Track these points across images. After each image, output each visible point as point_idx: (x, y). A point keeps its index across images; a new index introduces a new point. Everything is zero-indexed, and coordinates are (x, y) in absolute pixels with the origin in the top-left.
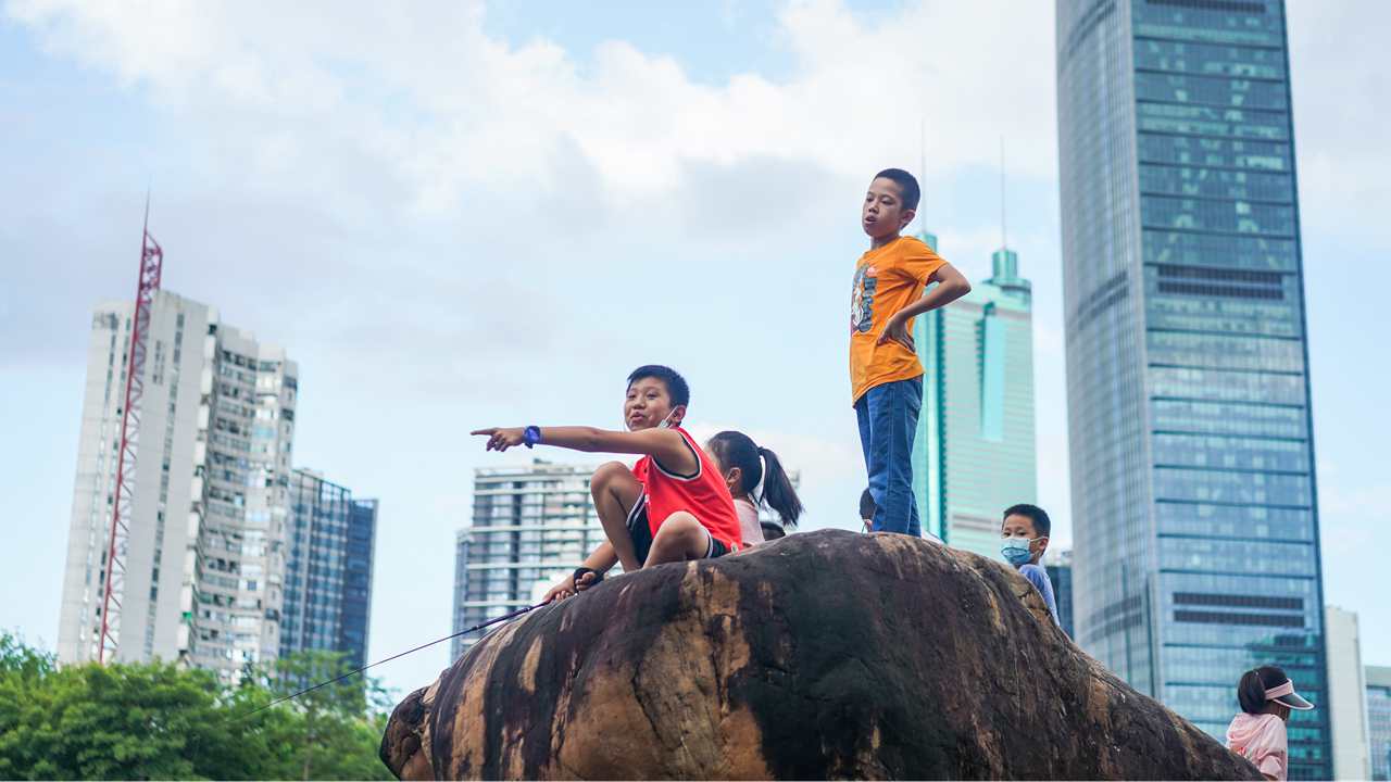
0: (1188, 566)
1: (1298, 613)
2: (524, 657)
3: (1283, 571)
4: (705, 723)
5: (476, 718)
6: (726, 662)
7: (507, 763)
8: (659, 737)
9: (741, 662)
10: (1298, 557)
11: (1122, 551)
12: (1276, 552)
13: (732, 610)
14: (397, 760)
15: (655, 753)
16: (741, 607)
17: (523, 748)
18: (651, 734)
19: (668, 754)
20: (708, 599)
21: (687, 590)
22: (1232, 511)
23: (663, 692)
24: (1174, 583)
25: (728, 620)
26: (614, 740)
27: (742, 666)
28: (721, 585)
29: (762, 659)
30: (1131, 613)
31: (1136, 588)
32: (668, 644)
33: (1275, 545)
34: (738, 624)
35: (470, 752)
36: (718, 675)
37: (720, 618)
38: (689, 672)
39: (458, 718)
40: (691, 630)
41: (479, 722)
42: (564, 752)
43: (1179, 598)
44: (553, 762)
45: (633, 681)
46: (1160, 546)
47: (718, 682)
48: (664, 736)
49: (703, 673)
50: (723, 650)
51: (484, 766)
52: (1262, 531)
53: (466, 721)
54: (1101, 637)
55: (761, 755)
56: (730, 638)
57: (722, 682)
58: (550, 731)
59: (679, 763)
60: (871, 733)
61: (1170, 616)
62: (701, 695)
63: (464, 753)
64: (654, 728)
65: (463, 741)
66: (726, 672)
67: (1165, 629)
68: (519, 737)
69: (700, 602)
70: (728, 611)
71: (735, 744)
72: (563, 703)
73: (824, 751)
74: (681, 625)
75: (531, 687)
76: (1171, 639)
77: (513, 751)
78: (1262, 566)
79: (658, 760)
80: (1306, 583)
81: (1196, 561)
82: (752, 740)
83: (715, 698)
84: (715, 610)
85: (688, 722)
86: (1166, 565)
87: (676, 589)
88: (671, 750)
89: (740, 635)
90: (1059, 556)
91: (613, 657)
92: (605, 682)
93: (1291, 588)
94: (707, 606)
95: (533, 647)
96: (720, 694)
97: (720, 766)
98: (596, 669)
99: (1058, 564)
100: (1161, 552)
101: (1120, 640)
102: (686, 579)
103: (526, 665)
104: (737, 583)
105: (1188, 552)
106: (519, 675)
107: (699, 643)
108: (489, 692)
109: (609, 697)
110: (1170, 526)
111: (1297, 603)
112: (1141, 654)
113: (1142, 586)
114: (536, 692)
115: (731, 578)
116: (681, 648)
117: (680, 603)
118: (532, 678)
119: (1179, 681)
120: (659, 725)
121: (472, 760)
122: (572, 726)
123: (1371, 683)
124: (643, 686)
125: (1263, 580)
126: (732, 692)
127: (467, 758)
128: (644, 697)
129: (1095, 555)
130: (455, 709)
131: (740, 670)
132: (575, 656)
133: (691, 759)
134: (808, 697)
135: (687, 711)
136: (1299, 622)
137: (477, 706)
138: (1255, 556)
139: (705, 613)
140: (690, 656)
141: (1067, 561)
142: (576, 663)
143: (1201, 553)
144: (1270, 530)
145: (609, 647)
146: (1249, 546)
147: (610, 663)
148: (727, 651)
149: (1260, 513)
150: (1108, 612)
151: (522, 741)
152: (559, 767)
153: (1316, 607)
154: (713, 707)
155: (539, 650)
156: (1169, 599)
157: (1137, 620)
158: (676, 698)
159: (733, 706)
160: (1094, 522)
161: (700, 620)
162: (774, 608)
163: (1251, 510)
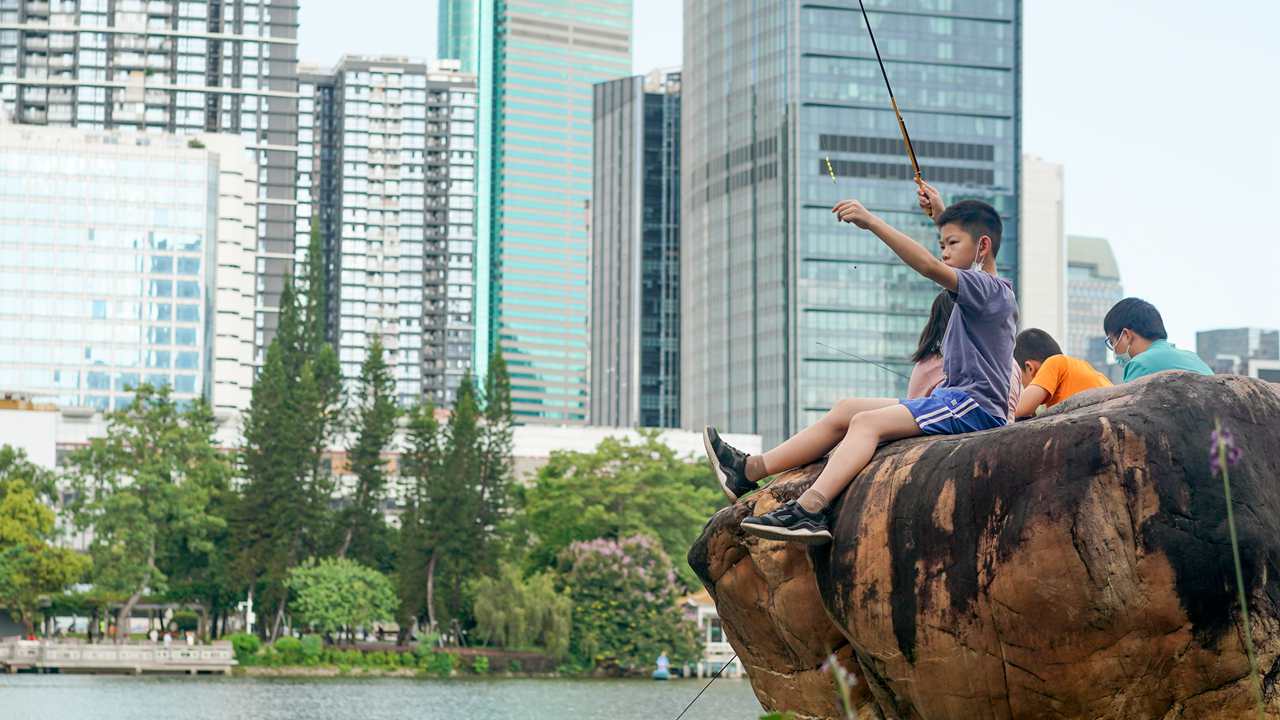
0: (843, 98)
1: (986, 165)
2: (937, 499)
3: (969, 107)
4: (1125, 565)
5: (881, 550)
6: (1140, 510)
7: (926, 593)
8: (1092, 579)
9: (1153, 510)
10: (990, 88)
11: (751, 77)
12: (960, 81)
13: (1141, 463)
14: (718, 568)
15: (1088, 592)
16: (1149, 461)
17: (946, 582)
18: (1086, 576)
19: (1097, 593)
20: (1121, 453)
21: (1105, 446)
22: (904, 23)
23: (1096, 540)
24: (821, 122)
25: (1139, 474)
26: (1052, 581)
27: (1153, 514)
28: (1131, 441)
29: (1169, 508)
30: (761, 162)
31: (768, 126)
32: (1095, 496)
33: (961, 71)
34: (1148, 476)
35: (877, 581)
36: (1133, 522)
37: (1131, 472)
38: (1111, 520)
39: (861, 549)
40: (1110, 482)
41: (885, 555)
42: (994, 588)
43: (828, 142)
44: (981, 596)
45: (1072, 531)
46: (805, 71)
47: (1133, 528)
48: (1096, 577)
49: (1121, 521)
50: (1136, 500)
51: (892, 594)
52: (945, 52)
53: (870, 552)
54: (719, 195)
55: (1176, 593)
56: (1142, 489)
57: (1137, 528)
58: (976, 568)
59: (1105, 600)
60: (1262, 573)
61: (814, 167)
62: (1120, 541)
63: (870, 581)
64: (1089, 571)
65: (868, 570)
66: (1140, 520)
67: (806, 185)
68: (940, 572)
69: (1117, 456)
70: (1137, 464)
71: (1151, 583)
72: (988, 545)
73: (1227, 588)
74: (1103, 478)
75: (949, 527)
76: (813, 199)
77: (934, 583)
78: (942, 101)
79: (1090, 598)
80: (999, 123)
81: (853, 91)
82: (1167, 579)
83: (1131, 542)
84: (1128, 463)
85: (1113, 565)
86: (812, 98)
87: (1097, 445)
88: (1101, 589)
89: (1150, 487)
90: (663, 80)
91: (1052, 508)
92: (1045, 531)
93: (978, 132)
94: (1122, 461)
95: (945, 490)
96: (1135, 538)
97: (1139, 601)
98: (1034, 519)
99: (662, 90)
100: (806, 80)
101: (744, 199)
102: (1104, 436)
103: (940, 505)
104: (1143, 438)
105: (844, 79)
106: (934, 515)
107: (1117, 494)
108: (895, 528)
109: (1049, 545)
110: (821, 43)
111: (985, 152)
112: (772, 219)
113: (779, 123)
114: (954, 531)
115: (1138, 434)
116: (1105, 498)
117: (1101, 459)
118: (949, 518)
119: (822, 257)
120: (1092, 569)
121: (878, 588)
122: (1007, 567)
123: (1076, 259)
124: (1080, 534)
125: (941, 118)
126: (1147, 538)
127: (873, 585)
128: (1080, 544)
129: (715, 80)
130: (856, 539)
131: (1152, 517)
132: (999, 503)
133: (1115, 597)
134: (1211, 542)
135: (1112, 555)
136: (987, 177)
137: (880, 539)
138: (934, 87)
139: (1120, 466)
140: (1110, 506)
141: (674, 87)
142: (1001, 509)
143: (860, 81)
144: (956, 52)
145: (1043, 499)
146: (925, 73)
147: (1049, 514)
148: (1140, 501)
149: (943, 27)
150: (728, 161)
151: (944, 575)
152: (988, 601)
153: (1011, 158)
154: (1130, 550)
155: (952, 493)
156: (815, 144)
157: (770, 172)
158: (1103, 544)
159: (1148, 549)
160: (715, 34)
161: (1117, 472)
162: (1173, 459)
163: (932, 21)
